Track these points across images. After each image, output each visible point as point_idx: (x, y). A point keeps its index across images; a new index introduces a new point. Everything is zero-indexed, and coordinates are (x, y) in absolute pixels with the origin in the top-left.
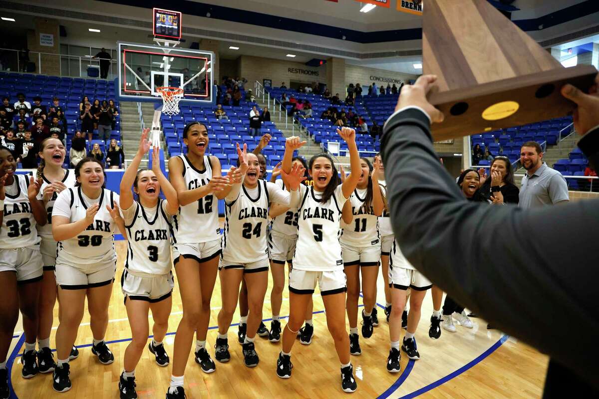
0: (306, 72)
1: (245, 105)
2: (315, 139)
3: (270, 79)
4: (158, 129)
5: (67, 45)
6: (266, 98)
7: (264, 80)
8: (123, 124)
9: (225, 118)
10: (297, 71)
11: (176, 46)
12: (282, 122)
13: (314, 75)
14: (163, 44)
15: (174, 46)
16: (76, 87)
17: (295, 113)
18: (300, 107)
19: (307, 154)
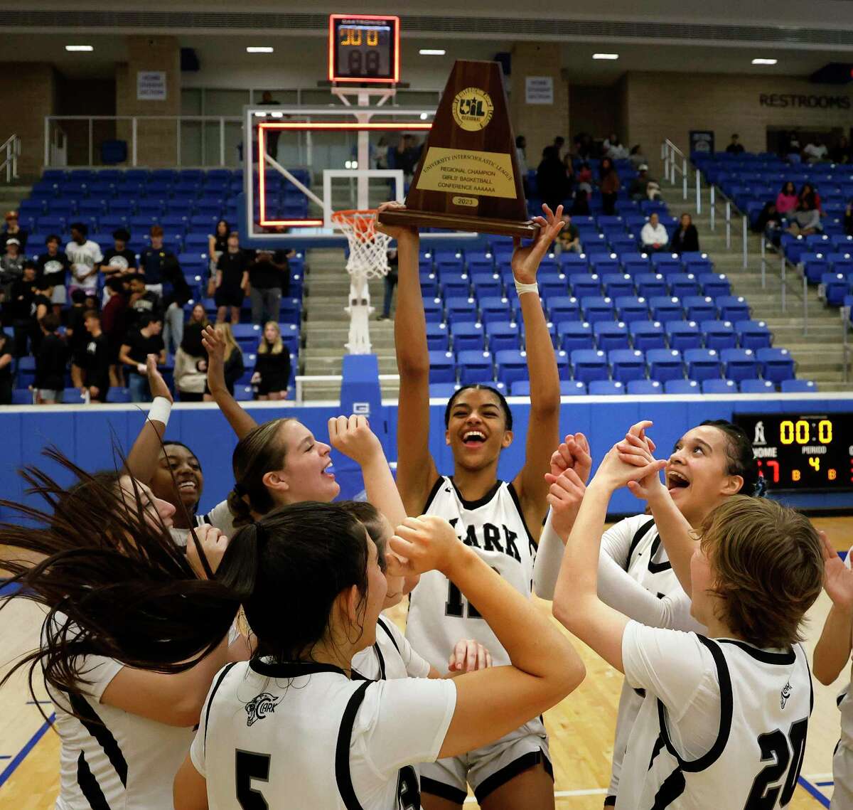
0: (813, 102)
1: (632, 209)
2: (827, 294)
3: (709, 129)
4: (364, 302)
5: (199, 91)
6: (692, 185)
7: (692, 133)
8: (313, 280)
9: (572, 250)
10: (785, 102)
11: (386, 103)
12: (734, 251)
13: (835, 107)
14: (353, 99)
15: (380, 103)
16: (210, 192)
17: (772, 224)
18: (787, 204)
19: (800, 342)
